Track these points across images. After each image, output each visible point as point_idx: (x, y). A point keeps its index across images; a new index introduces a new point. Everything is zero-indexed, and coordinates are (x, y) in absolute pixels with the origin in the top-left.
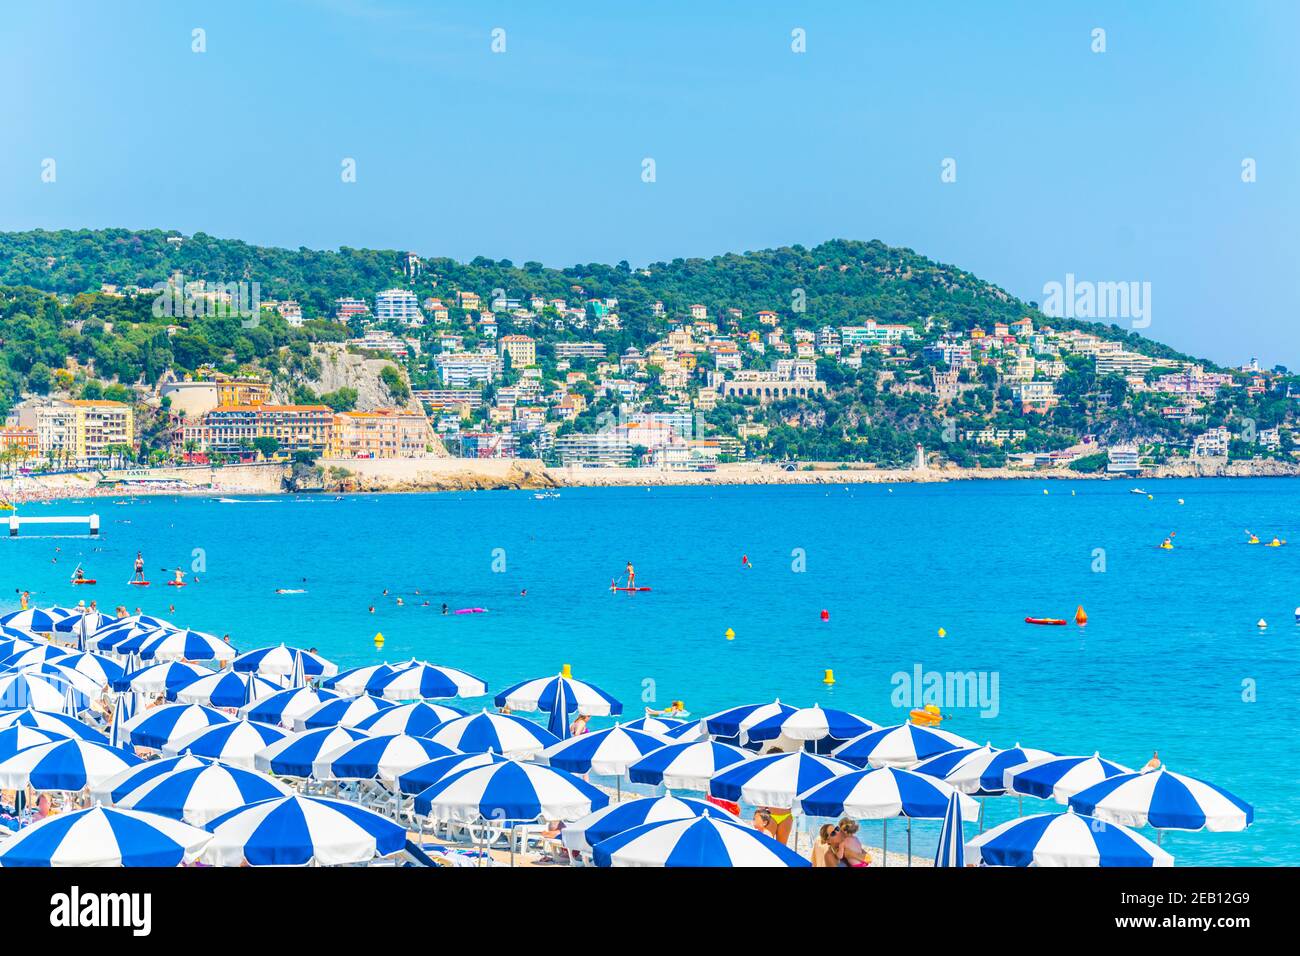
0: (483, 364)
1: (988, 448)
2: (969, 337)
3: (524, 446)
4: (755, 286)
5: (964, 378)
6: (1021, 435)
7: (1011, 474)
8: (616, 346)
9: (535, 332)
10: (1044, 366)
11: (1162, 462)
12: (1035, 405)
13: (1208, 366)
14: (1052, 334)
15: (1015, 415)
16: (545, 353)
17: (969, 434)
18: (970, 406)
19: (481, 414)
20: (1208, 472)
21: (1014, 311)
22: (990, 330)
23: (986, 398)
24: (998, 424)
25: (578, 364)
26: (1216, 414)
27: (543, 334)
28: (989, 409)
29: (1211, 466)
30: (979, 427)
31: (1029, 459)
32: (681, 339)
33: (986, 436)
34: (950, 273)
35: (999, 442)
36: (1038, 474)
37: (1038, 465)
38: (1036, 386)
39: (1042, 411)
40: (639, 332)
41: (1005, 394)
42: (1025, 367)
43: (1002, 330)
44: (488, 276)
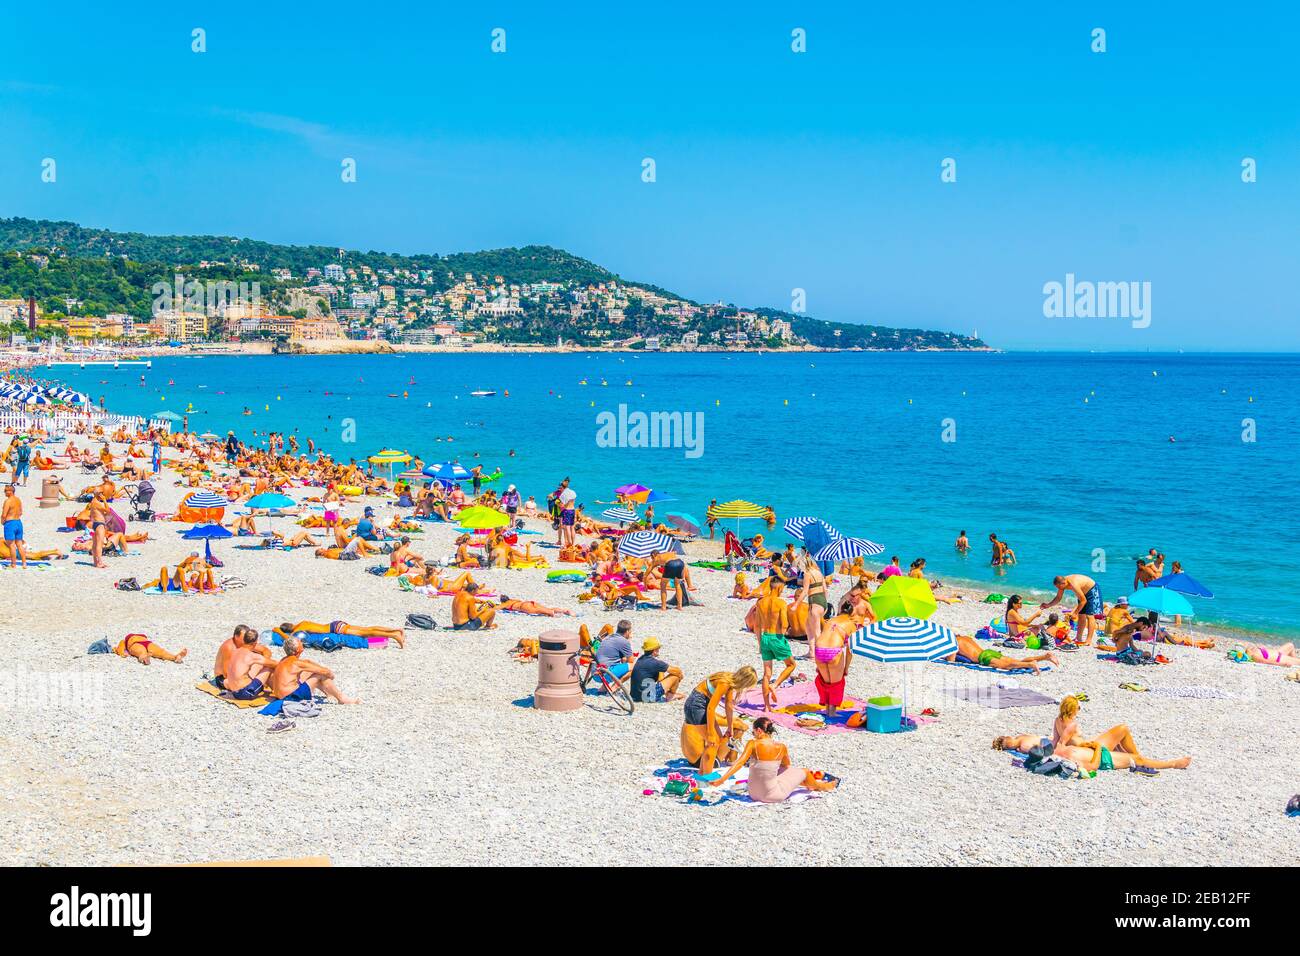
0: (372, 298)
1: (594, 338)
2: (587, 289)
3: (387, 335)
4: (494, 265)
5: (584, 307)
6: (608, 332)
7: (604, 350)
8: (431, 291)
9: (395, 284)
10: (619, 303)
11: (669, 345)
12: (615, 319)
13: (693, 304)
14: (624, 288)
15: (606, 323)
16: (400, 294)
17: (586, 332)
18: (586, 320)
19: (369, 320)
20: (689, 350)
21: (607, 278)
22: (597, 287)
23: (593, 316)
24: (599, 328)
25: (414, 299)
26: (693, 325)
27: (399, 285)
28: (595, 321)
29: (690, 347)
30: (590, 328)
31: (611, 343)
32: (460, 288)
33: (593, 333)
34: (580, 261)
35: (599, 336)
36: (615, 350)
37: (615, 346)
38: (615, 311)
39: (618, 322)
40: (442, 285)
41: (602, 314)
42: (611, 302)
43: (602, 286)
44: (377, 261)
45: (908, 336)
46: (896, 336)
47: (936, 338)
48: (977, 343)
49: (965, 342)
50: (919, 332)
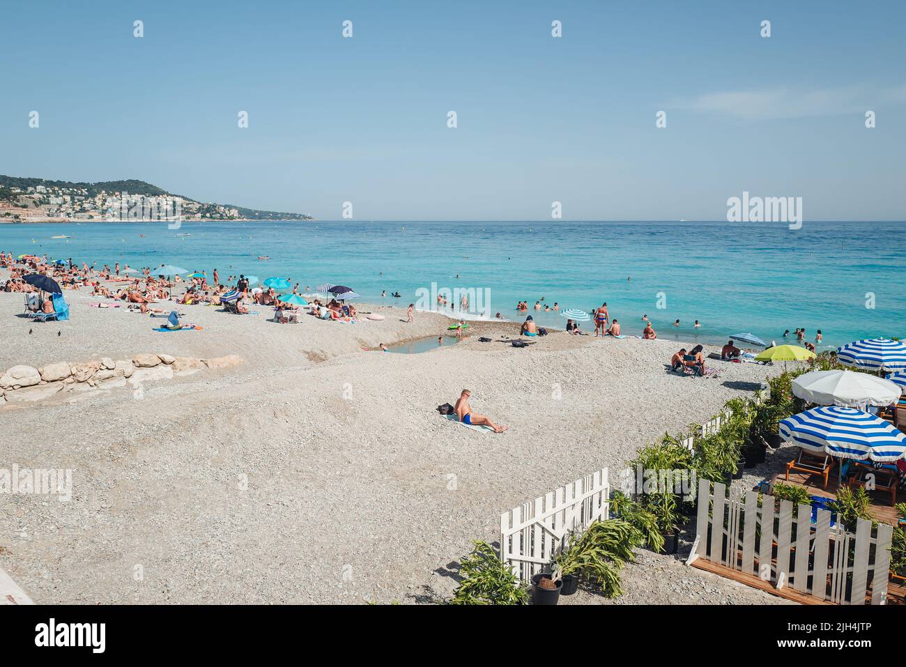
0: (59, 200)
3: (68, 214)
4: (115, 187)
8: (87, 197)
9: (69, 194)
11: (189, 219)
13: (199, 203)
16: (72, 199)
19: (58, 209)
21: (163, 193)
22: (159, 196)
25: (79, 200)
26: (199, 210)
27: (72, 195)
29: (198, 220)
32: (100, 196)
34: (151, 186)
40: (93, 195)
44: (61, 184)
45: (283, 215)
46: (279, 215)
47: (294, 216)
48: (310, 218)
49: (305, 217)
50: (288, 214)
